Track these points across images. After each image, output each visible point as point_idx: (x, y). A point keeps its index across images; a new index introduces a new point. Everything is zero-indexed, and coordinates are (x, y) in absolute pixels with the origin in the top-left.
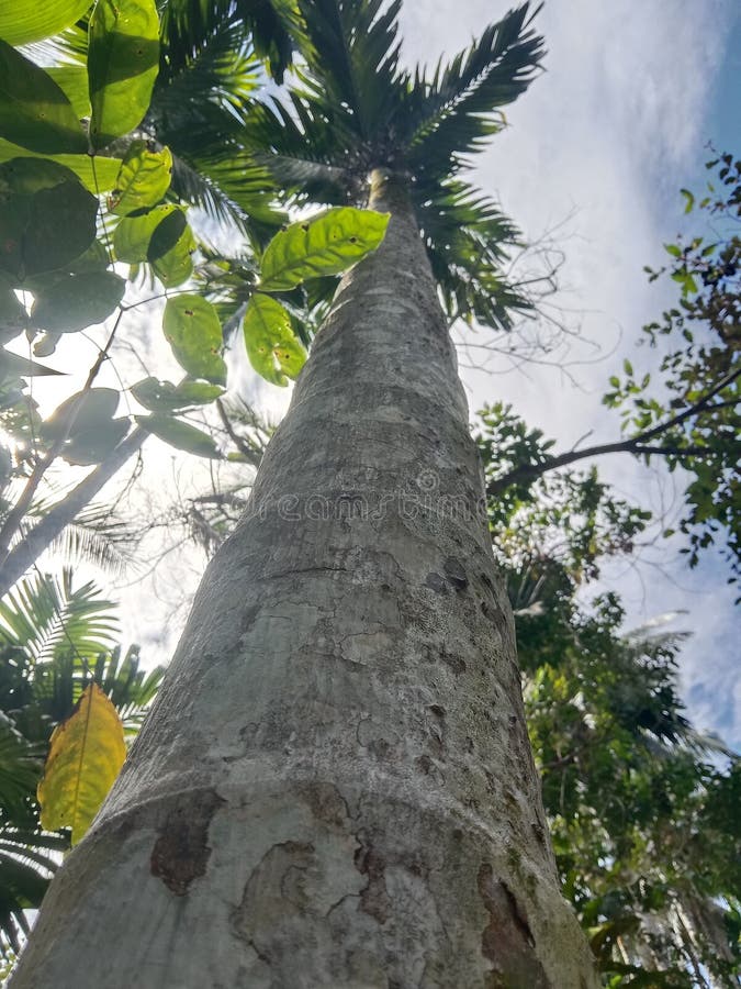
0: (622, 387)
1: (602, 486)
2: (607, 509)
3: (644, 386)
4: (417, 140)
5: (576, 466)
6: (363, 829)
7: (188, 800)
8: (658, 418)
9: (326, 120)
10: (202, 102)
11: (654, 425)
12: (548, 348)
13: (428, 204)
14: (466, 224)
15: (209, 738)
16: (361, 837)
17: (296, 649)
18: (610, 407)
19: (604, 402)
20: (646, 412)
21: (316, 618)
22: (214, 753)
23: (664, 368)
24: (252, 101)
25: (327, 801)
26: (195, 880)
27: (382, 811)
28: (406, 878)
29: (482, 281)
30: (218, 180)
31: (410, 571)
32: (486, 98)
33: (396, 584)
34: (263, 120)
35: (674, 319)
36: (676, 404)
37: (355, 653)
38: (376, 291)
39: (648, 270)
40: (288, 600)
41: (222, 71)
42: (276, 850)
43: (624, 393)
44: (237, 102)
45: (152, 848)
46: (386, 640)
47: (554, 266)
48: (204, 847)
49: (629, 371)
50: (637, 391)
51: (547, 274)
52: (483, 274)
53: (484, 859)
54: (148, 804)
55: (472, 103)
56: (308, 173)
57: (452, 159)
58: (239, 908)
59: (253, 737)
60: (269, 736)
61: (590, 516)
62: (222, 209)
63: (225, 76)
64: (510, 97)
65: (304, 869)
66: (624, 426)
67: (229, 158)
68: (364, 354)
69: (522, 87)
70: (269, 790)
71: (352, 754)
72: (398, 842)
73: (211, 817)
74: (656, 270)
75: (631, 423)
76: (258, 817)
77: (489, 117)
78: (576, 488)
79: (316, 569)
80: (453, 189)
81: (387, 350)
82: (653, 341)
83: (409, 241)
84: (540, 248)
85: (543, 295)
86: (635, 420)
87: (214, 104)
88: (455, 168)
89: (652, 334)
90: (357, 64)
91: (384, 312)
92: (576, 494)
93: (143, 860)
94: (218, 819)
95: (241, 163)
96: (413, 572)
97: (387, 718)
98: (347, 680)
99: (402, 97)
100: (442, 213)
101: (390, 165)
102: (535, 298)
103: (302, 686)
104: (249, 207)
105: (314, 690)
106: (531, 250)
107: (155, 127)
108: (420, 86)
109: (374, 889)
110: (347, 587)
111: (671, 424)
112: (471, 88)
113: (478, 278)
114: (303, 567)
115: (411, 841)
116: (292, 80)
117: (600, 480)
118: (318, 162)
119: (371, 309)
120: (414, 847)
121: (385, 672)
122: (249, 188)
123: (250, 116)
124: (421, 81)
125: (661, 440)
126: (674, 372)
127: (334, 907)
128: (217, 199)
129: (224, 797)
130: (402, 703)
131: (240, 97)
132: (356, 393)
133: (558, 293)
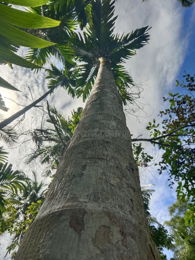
0: (152, 125)
1: (142, 148)
2: (142, 154)
3: (157, 126)
4: (113, 52)
5: (136, 142)
6: (121, 225)
7: (77, 210)
8: (159, 135)
9: (91, 42)
10: (61, 29)
11: (158, 136)
12: (134, 111)
13: (112, 69)
14: (121, 76)
15: (79, 196)
16: (121, 227)
17: (98, 178)
18: (148, 130)
19: (147, 128)
20: (156, 133)
21: (102, 171)
22: (81, 200)
23: (163, 123)
24: (74, 32)
25: (112, 217)
26: (82, 230)
27: (125, 222)
28: (131, 239)
29: (121, 91)
30: (61, 50)
31: (122, 164)
32: (132, 46)
33: (119, 166)
34: (75, 38)
35: (168, 111)
36: (164, 132)
37: (112, 182)
38: (106, 90)
39: (164, 98)
40: (94, 165)
41: (68, 23)
42: (102, 227)
43: (152, 127)
44: (70, 32)
45: (69, 221)
46: (119, 180)
47: (140, 91)
48: (83, 223)
49: (154, 122)
50: (155, 127)
51: (138, 93)
52: (122, 89)
53: (146, 238)
54: (66, 210)
55: (128, 47)
56: (84, 54)
57: (121, 59)
58: (95, 239)
59: (90, 198)
60: (94, 198)
61: (138, 155)
62: (60, 57)
63: (68, 24)
64: (138, 47)
65: (109, 233)
66: (151, 135)
67: (64, 45)
68: (105, 106)
69: (142, 46)
70: (98, 212)
71: (115, 207)
72: (129, 230)
73: (84, 216)
74: (166, 98)
75: (153, 135)
76: (96, 218)
77: (132, 51)
78: (135, 147)
79: (100, 159)
80: (119, 67)
81: (110, 106)
82: (162, 116)
83: (112, 78)
84: (138, 86)
85: (136, 98)
86: (153, 134)
87: (64, 31)
88: (121, 61)
89: (162, 114)
90: (102, 30)
91: (109, 96)
92: (135, 149)
93: (67, 223)
94: (86, 216)
95: (68, 47)
96: (123, 165)
97: (121, 200)
98: (111, 188)
99: (112, 40)
100: (115, 72)
101: (106, 57)
102: (134, 98)
103: (101, 188)
104: (67, 59)
105: (104, 189)
106: (136, 86)
107: (48, 33)
108: (117, 39)
109: (125, 240)
110: (108, 165)
111: (162, 137)
112: (129, 43)
113: (120, 90)
114: (96, 157)
115: (131, 230)
116: (85, 29)
117: (141, 147)
118: (87, 52)
119: (106, 94)
120: (132, 232)
121: (120, 188)
122: (68, 54)
123: (72, 36)
124: (117, 38)
125: (158, 141)
126: (165, 124)
127: (117, 243)
128: (59, 54)
129: (87, 211)
130: (124, 197)
131: (71, 31)
132: (105, 116)
133: (139, 98)
